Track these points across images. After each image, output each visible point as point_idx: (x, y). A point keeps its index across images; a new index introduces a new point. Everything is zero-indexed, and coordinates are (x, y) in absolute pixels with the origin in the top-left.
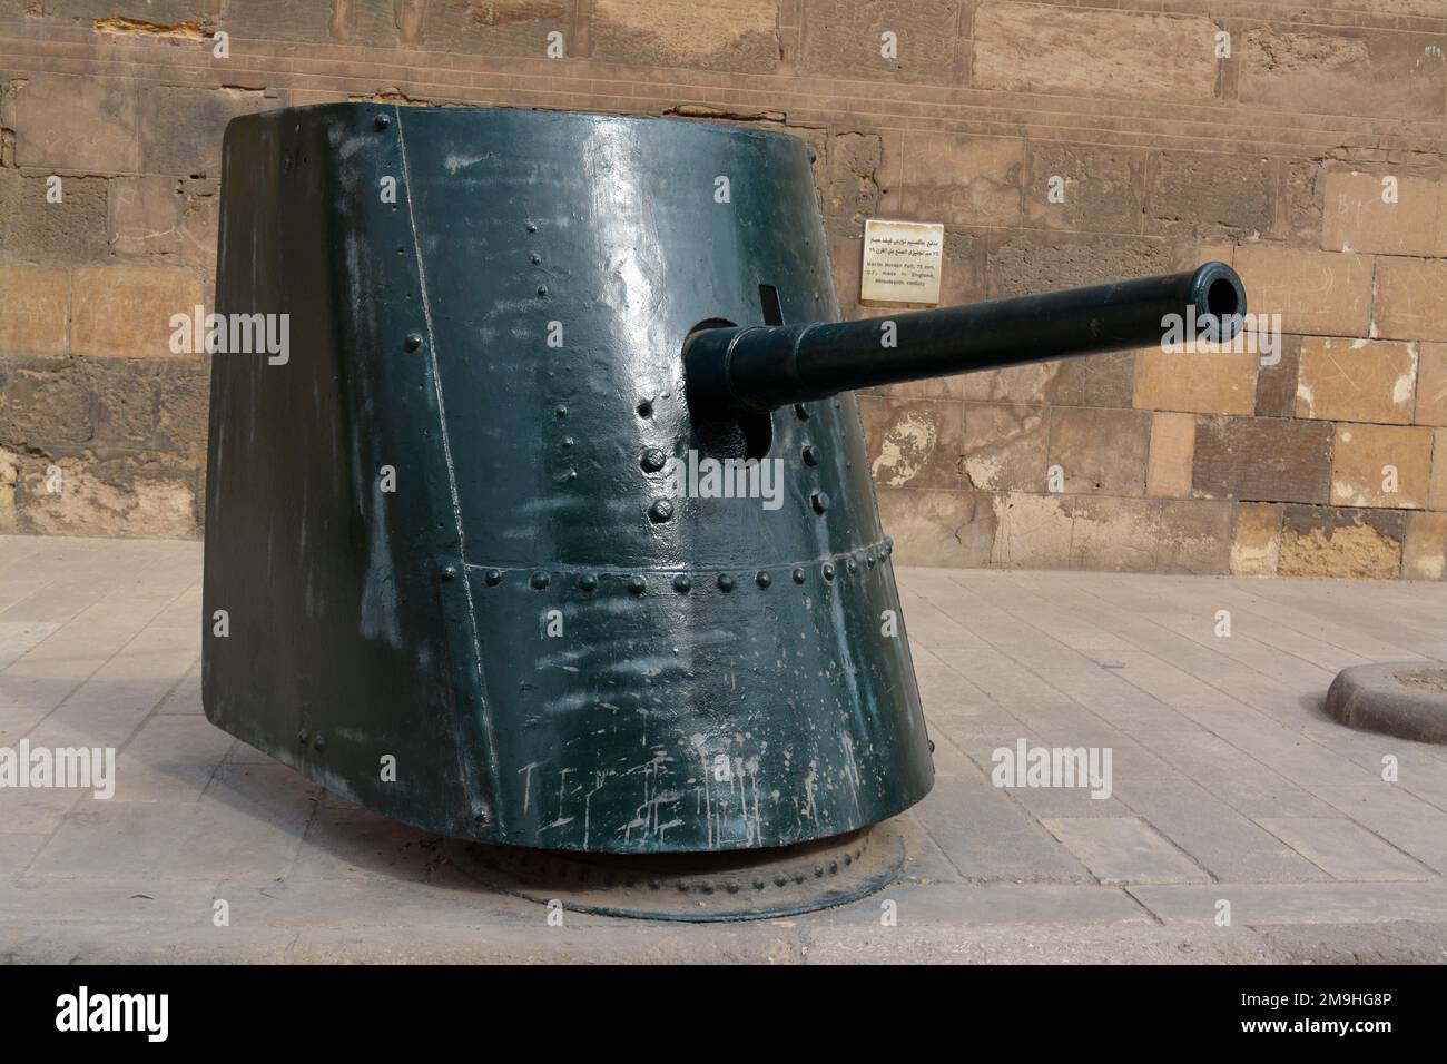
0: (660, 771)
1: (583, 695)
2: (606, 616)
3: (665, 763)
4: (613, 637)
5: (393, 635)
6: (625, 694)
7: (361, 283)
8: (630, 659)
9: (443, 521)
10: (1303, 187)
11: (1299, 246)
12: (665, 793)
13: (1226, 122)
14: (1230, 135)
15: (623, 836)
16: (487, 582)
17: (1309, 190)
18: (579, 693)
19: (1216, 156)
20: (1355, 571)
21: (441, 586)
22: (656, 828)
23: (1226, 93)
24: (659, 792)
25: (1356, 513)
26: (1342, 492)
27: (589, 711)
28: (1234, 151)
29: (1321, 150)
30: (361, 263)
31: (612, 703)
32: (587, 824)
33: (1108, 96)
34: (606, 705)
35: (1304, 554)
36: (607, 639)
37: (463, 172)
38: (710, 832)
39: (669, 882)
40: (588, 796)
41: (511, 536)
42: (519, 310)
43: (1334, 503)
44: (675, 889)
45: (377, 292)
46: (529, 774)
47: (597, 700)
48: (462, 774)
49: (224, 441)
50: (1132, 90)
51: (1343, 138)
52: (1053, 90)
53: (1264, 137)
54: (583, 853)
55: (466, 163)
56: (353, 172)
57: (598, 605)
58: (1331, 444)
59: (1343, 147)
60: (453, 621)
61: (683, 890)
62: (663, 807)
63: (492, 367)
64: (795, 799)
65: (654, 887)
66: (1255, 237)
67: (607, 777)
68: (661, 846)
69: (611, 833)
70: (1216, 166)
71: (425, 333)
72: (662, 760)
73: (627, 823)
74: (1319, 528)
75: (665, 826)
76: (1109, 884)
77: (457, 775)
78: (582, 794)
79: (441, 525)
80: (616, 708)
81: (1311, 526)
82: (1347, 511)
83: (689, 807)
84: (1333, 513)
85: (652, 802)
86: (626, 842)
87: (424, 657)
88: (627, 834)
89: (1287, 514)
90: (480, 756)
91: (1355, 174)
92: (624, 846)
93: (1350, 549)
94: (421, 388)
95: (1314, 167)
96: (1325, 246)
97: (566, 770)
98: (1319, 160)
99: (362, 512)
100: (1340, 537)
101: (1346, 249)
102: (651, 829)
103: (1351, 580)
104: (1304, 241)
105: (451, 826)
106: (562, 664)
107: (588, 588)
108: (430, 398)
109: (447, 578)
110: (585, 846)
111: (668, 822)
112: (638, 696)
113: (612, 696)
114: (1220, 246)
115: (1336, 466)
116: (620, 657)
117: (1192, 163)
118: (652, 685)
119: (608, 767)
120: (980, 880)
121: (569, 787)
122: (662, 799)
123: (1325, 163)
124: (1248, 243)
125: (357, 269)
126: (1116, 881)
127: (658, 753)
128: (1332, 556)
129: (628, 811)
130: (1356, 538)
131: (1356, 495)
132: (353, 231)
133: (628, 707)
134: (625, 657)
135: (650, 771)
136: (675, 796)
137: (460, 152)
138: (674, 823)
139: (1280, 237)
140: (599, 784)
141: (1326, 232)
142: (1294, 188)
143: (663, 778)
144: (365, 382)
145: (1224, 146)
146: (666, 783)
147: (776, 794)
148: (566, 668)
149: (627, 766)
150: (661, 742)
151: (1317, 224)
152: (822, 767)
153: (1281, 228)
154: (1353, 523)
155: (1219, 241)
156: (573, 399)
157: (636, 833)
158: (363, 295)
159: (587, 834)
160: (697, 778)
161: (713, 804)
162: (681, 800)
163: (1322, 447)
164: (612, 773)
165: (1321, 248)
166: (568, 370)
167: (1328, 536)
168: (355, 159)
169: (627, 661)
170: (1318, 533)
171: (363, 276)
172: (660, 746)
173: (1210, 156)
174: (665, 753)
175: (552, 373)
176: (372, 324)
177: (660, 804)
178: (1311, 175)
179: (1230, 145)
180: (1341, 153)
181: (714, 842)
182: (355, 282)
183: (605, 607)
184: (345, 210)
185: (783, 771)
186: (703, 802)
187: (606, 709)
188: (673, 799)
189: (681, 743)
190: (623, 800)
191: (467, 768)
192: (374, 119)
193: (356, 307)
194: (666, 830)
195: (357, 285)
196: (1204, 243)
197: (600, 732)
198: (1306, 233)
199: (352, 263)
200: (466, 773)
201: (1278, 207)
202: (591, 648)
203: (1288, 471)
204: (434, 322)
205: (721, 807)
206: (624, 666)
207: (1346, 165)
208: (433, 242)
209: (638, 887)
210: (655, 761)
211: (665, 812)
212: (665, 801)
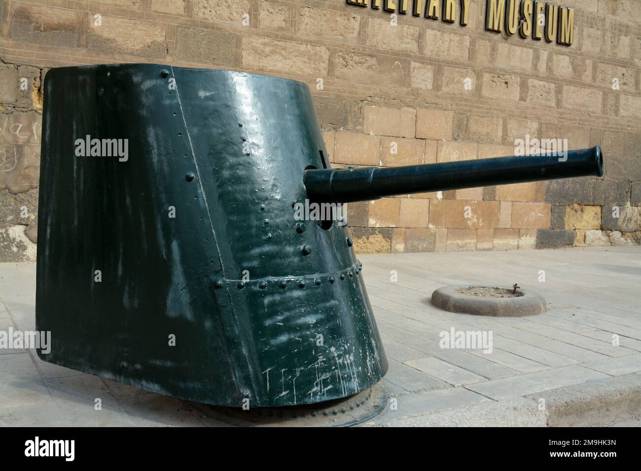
0: (321, 365)
1: (287, 335)
2: (292, 299)
3: (323, 361)
4: (295, 308)
5: (189, 315)
6: (304, 333)
7: (158, 149)
8: (304, 317)
9: (212, 260)
10: (357, 111)
11: (356, 132)
12: (324, 374)
13: (331, 86)
14: (333, 90)
15: (310, 396)
16: (238, 287)
17: (359, 112)
18: (285, 334)
19: (329, 98)
20: (376, 251)
21: (215, 290)
22: (322, 391)
23: (331, 75)
24: (322, 374)
25: (376, 230)
26: (372, 222)
27: (290, 342)
28: (334, 97)
29: (363, 97)
30: (157, 139)
31: (299, 337)
32: (295, 393)
33: (291, 74)
34: (297, 339)
35: (360, 246)
36: (293, 309)
37: (206, 98)
38: (343, 389)
39: (319, 412)
40: (294, 380)
41: (246, 265)
42: (239, 162)
43: (369, 226)
44: (322, 415)
45: (168, 153)
46: (268, 373)
47: (293, 337)
48: (234, 377)
49: (51, 224)
50: (299, 72)
51: (371, 93)
52: (271, 71)
53: (344, 92)
54: (295, 406)
55: (208, 94)
56: (150, 96)
57: (288, 294)
58: (368, 205)
59: (370, 96)
60: (224, 306)
61: (325, 414)
62: (324, 381)
63: (230, 188)
64: (366, 369)
65: (314, 416)
66: (342, 129)
67: (301, 371)
68: (326, 398)
69: (305, 395)
70: (329, 102)
71: (195, 172)
72: (322, 360)
73: (311, 390)
74: (365, 236)
75: (326, 389)
76: (458, 387)
77: (231, 378)
78: (291, 379)
79: (212, 262)
80: (301, 339)
81: (362, 235)
82: (373, 228)
83: (334, 379)
84: (369, 230)
85: (320, 379)
86: (312, 398)
87: (208, 324)
88: (312, 395)
89: (354, 231)
90: (243, 367)
91: (374, 106)
92: (311, 400)
93: (375, 243)
94: (195, 198)
95: (361, 103)
96: (365, 132)
97: (283, 370)
98: (362, 101)
99: (165, 257)
100: (371, 239)
101: (371, 134)
102: (321, 391)
103: (376, 255)
104: (358, 131)
105: (229, 401)
106: (276, 322)
107: (283, 287)
108: (201, 203)
109: (219, 287)
110: (295, 402)
111: (327, 387)
112: (309, 333)
113: (299, 334)
114: (330, 132)
115: (370, 213)
116: (300, 317)
117: (320, 101)
118: (313, 328)
119: (300, 366)
120: (414, 392)
121: (286, 377)
122: (323, 377)
123: (364, 102)
124: (340, 131)
125: (155, 142)
126: (459, 385)
127: (320, 357)
128: (369, 246)
129: (310, 384)
130: (376, 239)
131: (376, 223)
132: (152, 124)
133: (305, 338)
134: (301, 316)
135: (317, 365)
136: (328, 375)
137: (205, 89)
138: (330, 387)
139: (350, 129)
140: (298, 374)
141: (365, 127)
142: (354, 111)
143: (323, 368)
144: (163, 196)
145: (331, 95)
146: (324, 370)
147: (360, 368)
148: (278, 324)
149: (308, 364)
150: (320, 352)
151: (362, 124)
152: (370, 355)
153: (350, 126)
154: (375, 234)
155: (330, 130)
156: (266, 202)
157: (315, 394)
158: (159, 155)
159: (295, 397)
160: (335, 366)
161: (342, 376)
162: (331, 376)
163: (365, 206)
164: (302, 368)
165: (364, 133)
166: (263, 189)
167: (368, 239)
168: (150, 90)
169: (303, 318)
170: (364, 237)
171: (159, 146)
172: (320, 354)
173: (326, 98)
174: (322, 357)
175: (257, 190)
176: (166, 168)
177: (323, 380)
178: (360, 106)
179: (333, 94)
180: (369, 99)
181: (345, 393)
182: (154, 149)
183: (291, 295)
184: (145, 114)
185: (360, 358)
186: (339, 376)
187: (297, 340)
188: (328, 377)
189: (327, 352)
190: (308, 381)
191: (237, 374)
192: (160, 72)
193: (155, 160)
194: (326, 391)
195: (155, 150)
196: (325, 131)
197: (295, 351)
198: (358, 127)
199: (152, 139)
200: (236, 376)
201: (349, 118)
202: (288, 314)
203: (354, 215)
204: (199, 167)
205: (345, 377)
206: (301, 321)
207: (371, 103)
208: (195, 130)
209: (306, 416)
210: (319, 361)
211: (325, 383)
212: (325, 378)
